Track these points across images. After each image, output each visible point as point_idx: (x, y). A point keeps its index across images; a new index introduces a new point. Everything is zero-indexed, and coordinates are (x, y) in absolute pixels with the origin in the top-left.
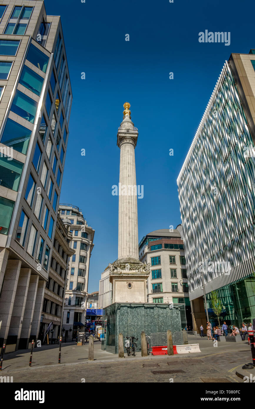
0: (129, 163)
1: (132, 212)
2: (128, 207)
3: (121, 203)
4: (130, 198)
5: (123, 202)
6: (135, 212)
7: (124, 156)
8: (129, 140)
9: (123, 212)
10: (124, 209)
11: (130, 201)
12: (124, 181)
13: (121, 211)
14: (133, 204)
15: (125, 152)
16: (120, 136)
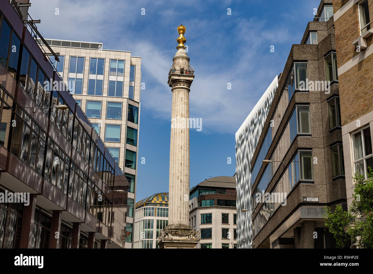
0: (183, 115)
1: (184, 175)
2: (180, 169)
3: (172, 164)
4: (183, 158)
5: (175, 163)
6: (187, 174)
7: (177, 105)
8: (183, 83)
9: (174, 174)
10: (175, 171)
11: (183, 162)
12: (176, 138)
13: (172, 173)
14: (185, 165)
15: (178, 100)
16: (172, 79)
